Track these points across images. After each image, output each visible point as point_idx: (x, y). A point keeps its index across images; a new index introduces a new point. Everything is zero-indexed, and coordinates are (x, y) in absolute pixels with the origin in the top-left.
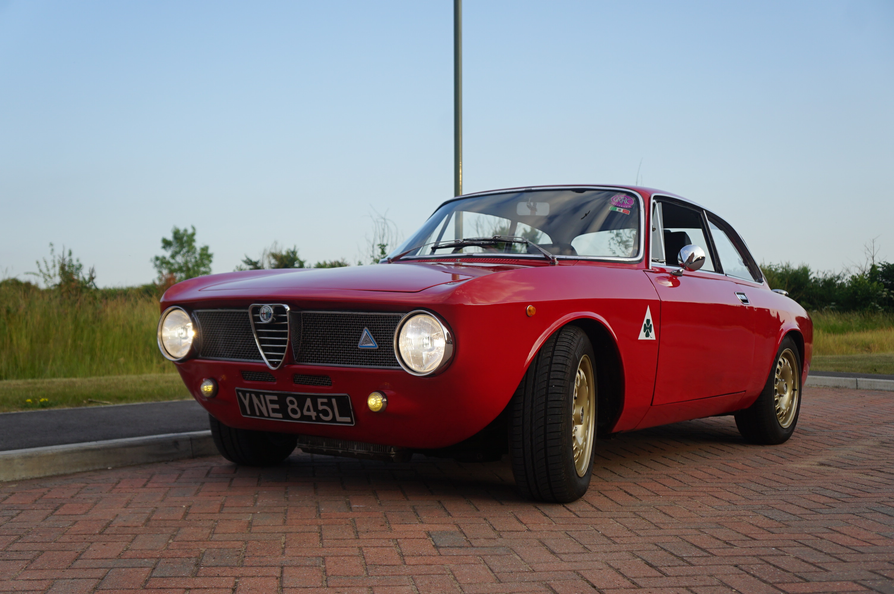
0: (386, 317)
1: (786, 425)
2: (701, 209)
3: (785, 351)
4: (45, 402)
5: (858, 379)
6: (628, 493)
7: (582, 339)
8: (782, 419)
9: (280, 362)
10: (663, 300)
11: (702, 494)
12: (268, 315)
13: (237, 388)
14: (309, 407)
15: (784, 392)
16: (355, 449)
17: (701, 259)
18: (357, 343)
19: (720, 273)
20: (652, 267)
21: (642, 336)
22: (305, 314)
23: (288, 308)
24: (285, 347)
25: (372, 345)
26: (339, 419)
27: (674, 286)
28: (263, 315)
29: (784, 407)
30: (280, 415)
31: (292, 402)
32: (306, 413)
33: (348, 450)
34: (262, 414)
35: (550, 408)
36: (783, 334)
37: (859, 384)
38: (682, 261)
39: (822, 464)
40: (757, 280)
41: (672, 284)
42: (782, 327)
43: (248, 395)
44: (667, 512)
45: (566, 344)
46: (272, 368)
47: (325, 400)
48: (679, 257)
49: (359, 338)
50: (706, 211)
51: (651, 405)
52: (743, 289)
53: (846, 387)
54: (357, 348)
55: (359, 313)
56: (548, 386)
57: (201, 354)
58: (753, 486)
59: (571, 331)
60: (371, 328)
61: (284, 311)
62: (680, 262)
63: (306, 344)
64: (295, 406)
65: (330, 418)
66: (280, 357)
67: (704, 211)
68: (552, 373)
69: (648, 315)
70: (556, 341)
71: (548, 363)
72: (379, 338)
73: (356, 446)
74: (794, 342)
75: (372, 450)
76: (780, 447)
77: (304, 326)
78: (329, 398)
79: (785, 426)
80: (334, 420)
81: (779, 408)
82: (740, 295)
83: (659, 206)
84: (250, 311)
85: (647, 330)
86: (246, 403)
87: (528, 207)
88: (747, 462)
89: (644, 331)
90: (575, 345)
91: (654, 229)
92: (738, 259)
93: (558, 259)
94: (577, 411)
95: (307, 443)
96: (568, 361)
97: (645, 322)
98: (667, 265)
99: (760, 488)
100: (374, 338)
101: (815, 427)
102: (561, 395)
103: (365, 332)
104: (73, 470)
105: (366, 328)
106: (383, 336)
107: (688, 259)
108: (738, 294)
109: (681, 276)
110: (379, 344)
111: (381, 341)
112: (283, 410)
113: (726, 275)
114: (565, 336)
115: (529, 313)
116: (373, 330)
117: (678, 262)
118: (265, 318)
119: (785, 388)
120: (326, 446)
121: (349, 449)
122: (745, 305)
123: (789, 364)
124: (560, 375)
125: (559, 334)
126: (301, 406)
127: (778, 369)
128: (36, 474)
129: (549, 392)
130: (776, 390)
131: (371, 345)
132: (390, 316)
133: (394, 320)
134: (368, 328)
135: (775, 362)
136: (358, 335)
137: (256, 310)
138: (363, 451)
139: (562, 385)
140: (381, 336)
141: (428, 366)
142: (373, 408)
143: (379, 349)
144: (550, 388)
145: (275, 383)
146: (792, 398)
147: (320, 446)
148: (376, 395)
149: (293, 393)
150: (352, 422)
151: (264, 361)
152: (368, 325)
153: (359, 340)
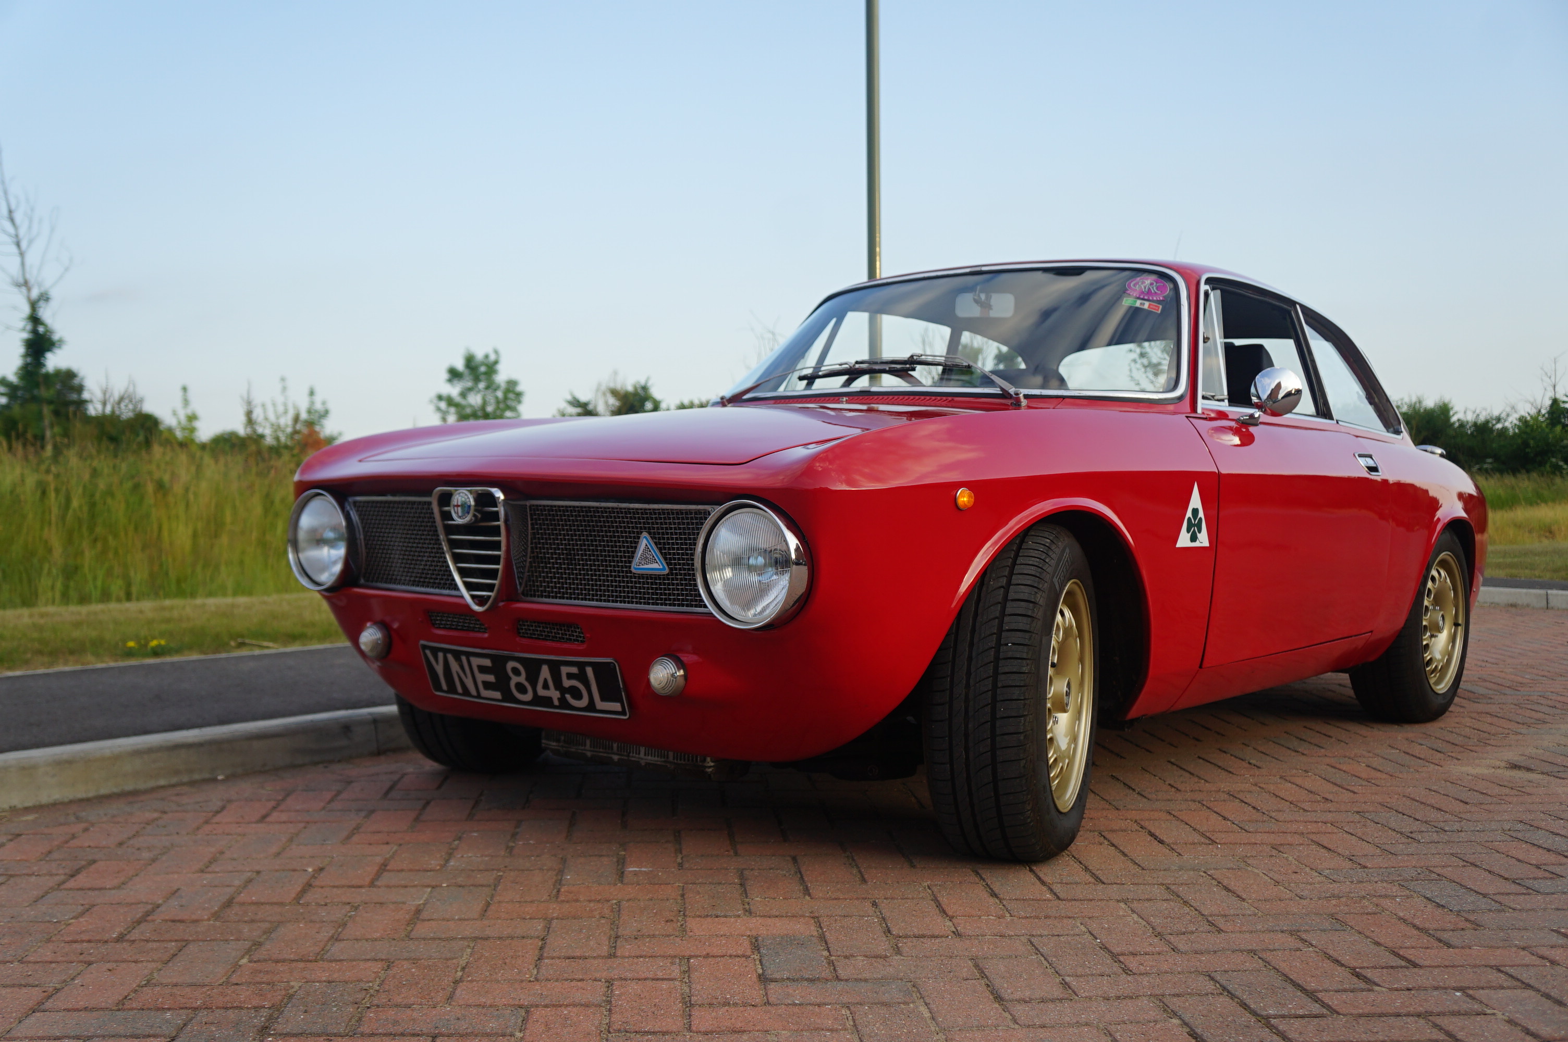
0: (682, 513)
1: (1443, 688)
2: (1293, 303)
3: (1442, 556)
4: (159, 646)
5: (1549, 592)
6: (1156, 838)
7: (1067, 550)
8: (1435, 676)
9: (489, 597)
10: (1224, 471)
11: (1297, 839)
12: (465, 507)
13: (422, 642)
14: (546, 680)
15: (1440, 630)
16: (642, 755)
17: (1294, 394)
18: (630, 562)
19: (1326, 418)
20: (1203, 409)
21: (1184, 540)
22: (533, 505)
23: (500, 495)
24: (497, 570)
25: (657, 566)
26: (600, 705)
27: (1243, 444)
28: (456, 508)
29: (1438, 656)
30: (497, 695)
31: (516, 672)
32: (541, 692)
33: (628, 756)
34: (466, 692)
35: (1003, 687)
36: (1439, 527)
37: (1550, 601)
38: (1259, 397)
39: (1515, 767)
40: (1392, 429)
41: (1240, 440)
42: (1439, 514)
43: (441, 655)
44: (1232, 885)
45: (1036, 561)
46: (476, 608)
47: (574, 670)
48: (1253, 390)
49: (633, 552)
50: (1302, 306)
51: (1201, 667)
52: (1369, 446)
53: (1528, 605)
54: (631, 572)
55: (632, 506)
56: (999, 644)
57: (364, 578)
58: (1394, 821)
59: (1046, 534)
60: (654, 533)
61: (493, 501)
62: (1255, 399)
63: (539, 563)
64: (522, 679)
65: (584, 702)
66: (490, 588)
67: (1298, 306)
68: (1006, 619)
69: (1195, 501)
70: (1017, 555)
71: (1000, 599)
72: (670, 554)
74: (1457, 541)
75: (671, 759)
76: (1432, 728)
77: (533, 529)
78: (582, 666)
79: (1440, 689)
80: (591, 707)
81: (1431, 659)
82: (1363, 459)
83: (1215, 298)
84: (434, 500)
85: (1194, 528)
86: (439, 669)
87: (976, 301)
88: (1376, 762)
89: (1188, 531)
90: (1053, 563)
91: (1206, 340)
92: (1358, 393)
93: (1026, 396)
94: (1056, 687)
95: (558, 741)
96: (1038, 596)
97: (1189, 514)
98: (1230, 405)
99: (1408, 825)
100: (661, 553)
101: (1488, 684)
102: (1024, 662)
103: (645, 542)
104: (151, 784)
105: (645, 534)
106: (678, 549)
107: (1271, 394)
108: (1360, 456)
109: (1256, 425)
110: (671, 564)
111: (675, 559)
112: (502, 684)
113: (1337, 423)
114: (1035, 546)
115: (960, 504)
116: (659, 539)
117: (1251, 400)
118: (460, 514)
119: (1441, 623)
120: (591, 747)
121: (631, 754)
122: (1374, 476)
123: (1448, 580)
124: (1022, 623)
125: (1022, 542)
127: (1429, 590)
128: (81, 792)
129: (1002, 655)
130: (1425, 626)
131: (655, 566)
132: (687, 511)
133: (696, 518)
134: (650, 533)
135: (1425, 576)
136: (632, 547)
137: (445, 499)
138: (656, 759)
139: (1026, 642)
140: (674, 549)
141: (759, 608)
142: (663, 688)
143: (671, 573)
144: (1003, 648)
145: (486, 635)
146: (1453, 639)
147: (580, 747)
148: (663, 663)
149: (518, 654)
150: (623, 713)
151: (463, 594)
152: (649, 528)
153: (633, 557)
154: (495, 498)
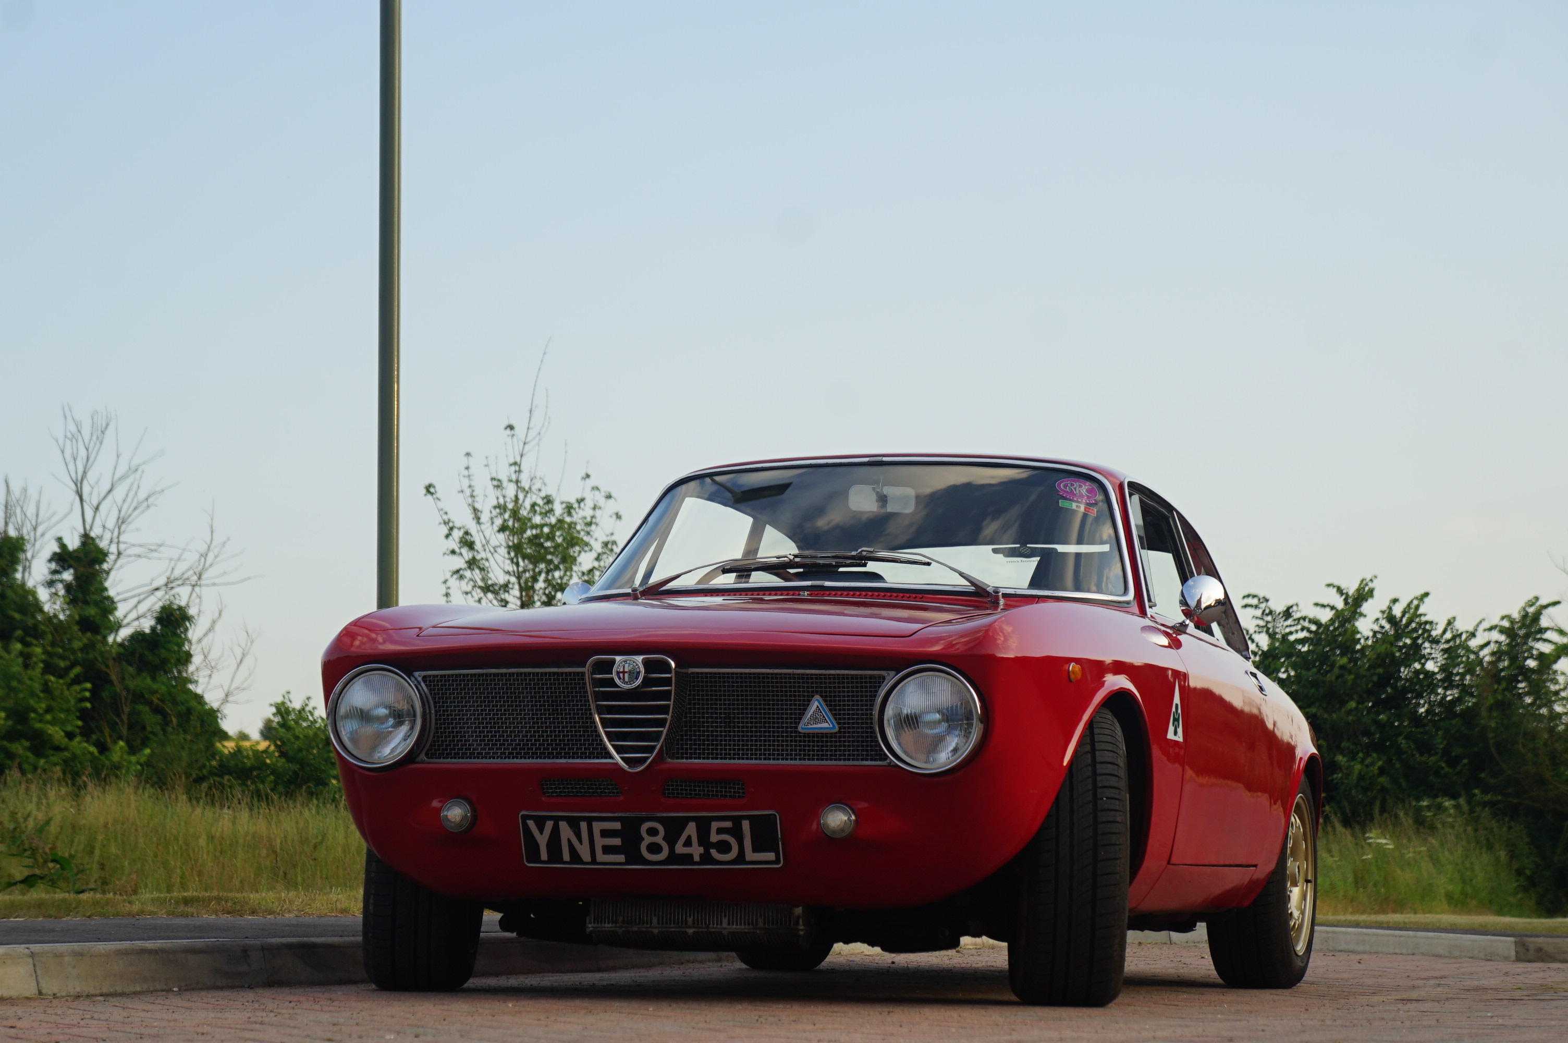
0: (857, 678)
1: (1300, 949)
2: (1170, 508)
3: (1298, 799)
8: (1294, 936)
9: (646, 758)
12: (634, 674)
13: (524, 813)
14: (689, 838)
15: (1296, 883)
16: (725, 925)
18: (797, 723)
21: (1170, 733)
22: (694, 673)
23: (672, 663)
24: (660, 732)
25: (827, 725)
26: (750, 855)
27: (1169, 647)
28: (621, 675)
29: (1295, 912)
30: (621, 858)
31: (653, 832)
32: (680, 849)
34: (575, 857)
35: (1103, 834)
43: (549, 825)
45: (1109, 732)
46: (627, 769)
47: (728, 824)
49: (802, 714)
51: (1169, 863)
54: (796, 732)
55: (808, 672)
57: (427, 754)
59: (1105, 712)
60: (826, 696)
61: (666, 668)
63: (690, 727)
64: (659, 839)
65: (733, 855)
66: (649, 750)
69: (1176, 699)
71: (1090, 761)
72: (840, 714)
73: (725, 921)
75: (761, 924)
77: (689, 695)
78: (737, 821)
80: (741, 858)
81: (1290, 914)
84: (586, 670)
85: (1176, 722)
86: (542, 840)
89: (1173, 725)
93: (1002, 595)
95: (616, 922)
97: (1174, 709)
102: (1118, 813)
103: (816, 704)
105: (817, 697)
106: (849, 710)
110: (842, 721)
111: (846, 718)
112: (630, 848)
114: (1101, 720)
115: (1072, 676)
116: (831, 701)
118: (626, 679)
119: (1297, 875)
120: (658, 923)
121: (711, 925)
123: (1302, 829)
124: (1111, 781)
126: (671, 839)
127: (1290, 835)
129: (1099, 807)
130: (1288, 875)
131: (825, 725)
132: (865, 676)
133: (875, 683)
134: (821, 696)
136: (800, 709)
137: (604, 667)
138: (743, 927)
139: (1117, 797)
140: (844, 710)
141: (941, 757)
142: (834, 832)
143: (840, 732)
144: (1099, 802)
145: (622, 798)
146: (1305, 896)
147: (645, 925)
148: (839, 808)
149: (658, 815)
150: (777, 861)
151: (611, 757)
152: (821, 692)
153: (800, 719)
154: (669, 665)
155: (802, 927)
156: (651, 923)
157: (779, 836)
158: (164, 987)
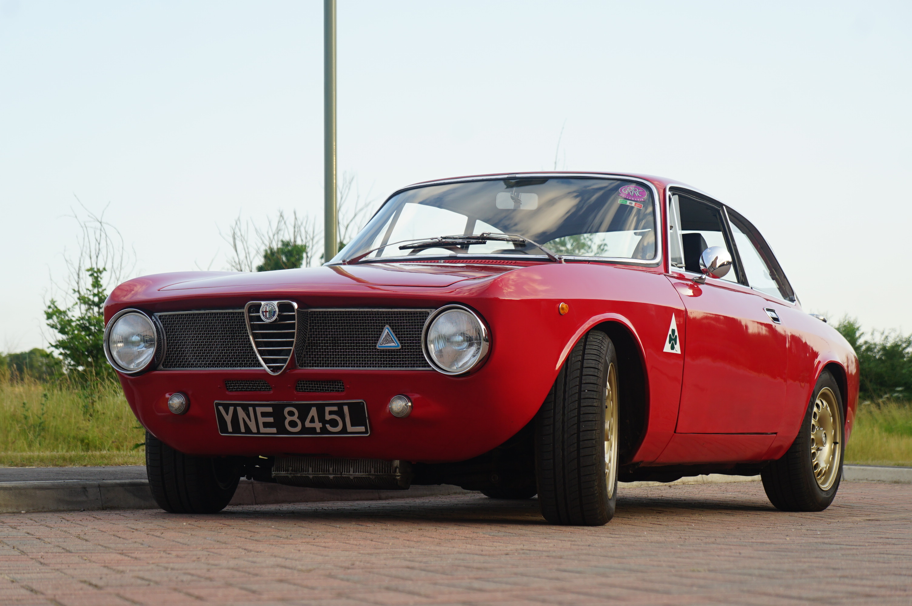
0: (411, 314)
1: (827, 487)
2: (721, 205)
3: (823, 390)
7: (610, 344)
8: (820, 479)
9: (283, 366)
10: (688, 309)
12: (273, 313)
13: (216, 401)
14: (313, 417)
15: (823, 444)
17: (726, 265)
18: (376, 343)
19: (744, 285)
20: (672, 272)
21: (667, 348)
22: (312, 312)
23: (295, 305)
24: (290, 350)
25: (394, 344)
26: (350, 429)
27: (695, 295)
28: (265, 313)
29: (822, 463)
30: (274, 430)
31: (291, 414)
32: (308, 424)
33: (341, 474)
34: (248, 430)
35: (584, 414)
36: (820, 367)
38: (705, 266)
40: (788, 298)
41: (693, 292)
42: (818, 359)
43: (231, 409)
45: (596, 348)
46: (272, 373)
47: (335, 408)
48: (701, 261)
49: (379, 337)
50: (727, 207)
51: (675, 432)
52: (772, 306)
54: (376, 349)
55: (380, 310)
56: (580, 391)
57: (163, 365)
59: (599, 334)
60: (393, 326)
61: (292, 308)
62: (702, 267)
63: (312, 346)
64: (295, 418)
65: (340, 429)
66: (284, 361)
67: (724, 207)
68: (584, 377)
69: (673, 325)
70: (585, 345)
71: (579, 367)
72: (402, 337)
73: (352, 470)
74: (834, 380)
75: (373, 472)
77: (310, 326)
78: (340, 406)
79: (824, 488)
80: (344, 430)
81: (817, 464)
82: (770, 312)
83: (675, 200)
84: (245, 310)
85: (673, 341)
86: (228, 418)
87: (512, 198)
89: (670, 343)
90: (605, 349)
91: (671, 227)
92: (764, 271)
93: (566, 260)
95: (288, 471)
96: (600, 365)
97: (670, 332)
98: (686, 271)
100: (397, 337)
102: (595, 400)
103: (387, 330)
105: (387, 326)
106: (407, 334)
107: (712, 264)
108: (767, 310)
109: (703, 284)
110: (403, 343)
111: (405, 340)
112: (279, 424)
113: (752, 288)
114: (594, 340)
115: (561, 312)
116: (396, 329)
117: (700, 267)
118: (268, 316)
119: (824, 439)
120: (313, 472)
121: (343, 473)
122: (776, 324)
123: (829, 409)
124: (592, 379)
125: (587, 338)
126: (303, 418)
127: (815, 413)
129: (582, 397)
130: (813, 439)
131: (393, 344)
132: (417, 313)
133: (421, 317)
134: (390, 326)
135: (811, 404)
136: (377, 334)
137: (255, 309)
138: (362, 474)
139: (595, 389)
140: (404, 334)
141: (460, 364)
142: (398, 413)
143: (402, 349)
144: (582, 393)
145: (272, 392)
146: (833, 453)
147: (305, 473)
148: (400, 398)
149: (294, 402)
150: (366, 432)
151: (262, 366)
152: (390, 323)
153: (378, 340)
154: (292, 307)
155: (399, 474)
156: (308, 471)
157: (367, 416)
158: (15, 511)
